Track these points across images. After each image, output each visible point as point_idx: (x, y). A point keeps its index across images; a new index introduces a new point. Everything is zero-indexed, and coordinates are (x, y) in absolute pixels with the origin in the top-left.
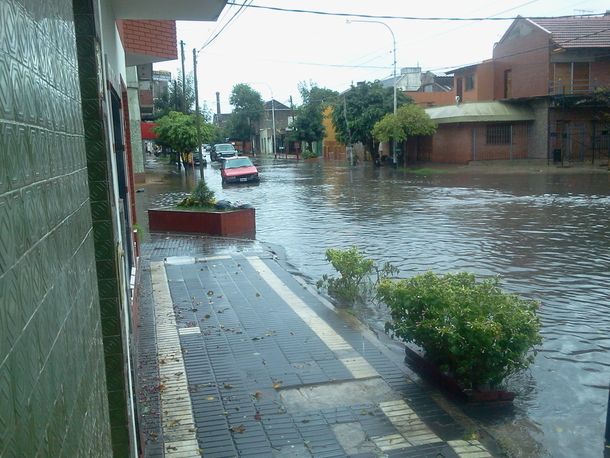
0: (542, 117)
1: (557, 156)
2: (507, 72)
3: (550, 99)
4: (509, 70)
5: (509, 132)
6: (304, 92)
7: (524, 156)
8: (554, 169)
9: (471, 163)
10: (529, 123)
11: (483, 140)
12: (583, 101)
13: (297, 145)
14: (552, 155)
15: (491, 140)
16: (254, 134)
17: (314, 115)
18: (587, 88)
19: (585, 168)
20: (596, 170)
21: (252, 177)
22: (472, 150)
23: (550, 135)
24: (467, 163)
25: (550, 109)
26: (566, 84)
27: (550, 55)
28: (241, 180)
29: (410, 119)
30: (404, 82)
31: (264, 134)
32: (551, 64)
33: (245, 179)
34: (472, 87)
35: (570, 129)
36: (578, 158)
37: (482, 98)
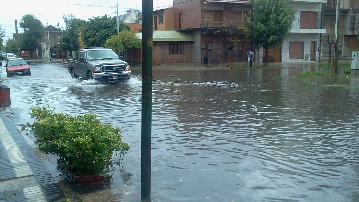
0: (198, 39)
1: (205, 61)
2: (180, 14)
3: (202, 30)
4: (182, 13)
5: (181, 47)
6: (67, 21)
7: (190, 61)
8: (203, 68)
9: (161, 65)
10: (192, 43)
11: (168, 52)
12: (218, 31)
13: (63, 53)
14: (203, 61)
15: (172, 52)
16: (37, 46)
17: (73, 35)
18: (221, 24)
19: (220, 67)
20: (224, 68)
21: (26, 71)
22: (162, 57)
23: (202, 49)
24: (159, 65)
25: (202, 35)
26: (210, 22)
27: (201, 5)
28: (18, 73)
29: (127, 39)
30: (129, 18)
31: (44, 46)
32: (202, 10)
33: (21, 73)
34: (162, 22)
35: (212, 46)
36: (216, 62)
37: (167, 28)
